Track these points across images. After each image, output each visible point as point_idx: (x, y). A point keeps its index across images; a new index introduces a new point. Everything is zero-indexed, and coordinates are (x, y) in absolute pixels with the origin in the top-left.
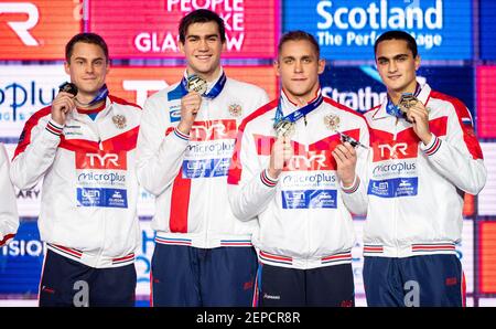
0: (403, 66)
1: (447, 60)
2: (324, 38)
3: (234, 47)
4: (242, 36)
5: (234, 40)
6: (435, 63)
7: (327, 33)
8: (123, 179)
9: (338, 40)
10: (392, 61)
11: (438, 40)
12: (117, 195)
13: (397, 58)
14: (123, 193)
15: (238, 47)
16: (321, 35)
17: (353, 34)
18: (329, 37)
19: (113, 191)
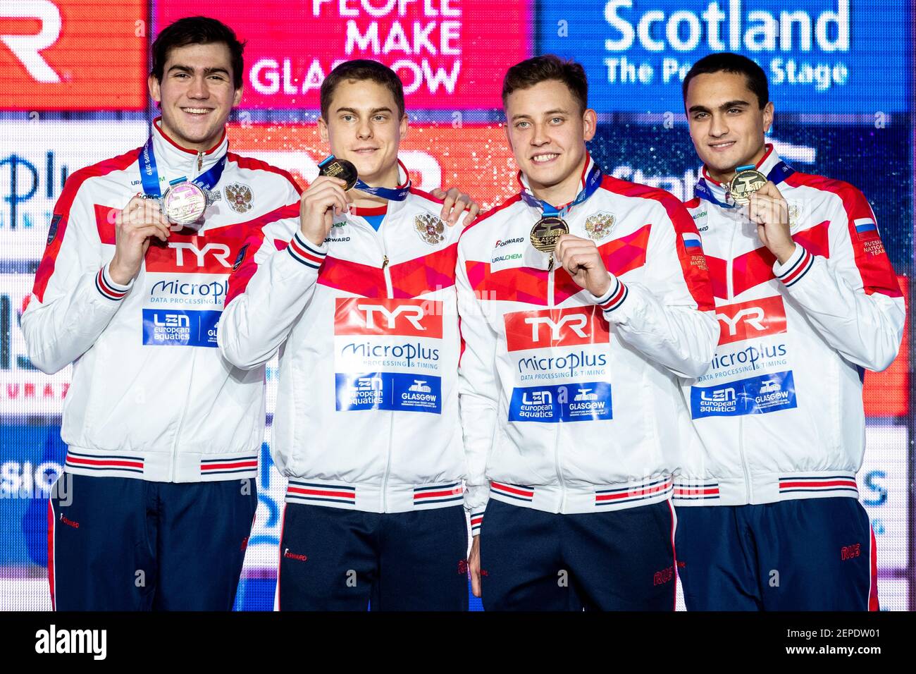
0: (740, 125)
1: (858, 113)
2: (618, 68)
3: (442, 86)
4: (457, 66)
5: (441, 73)
6: (834, 119)
7: (624, 61)
8: (434, 355)
9: (646, 73)
10: (716, 114)
11: (840, 74)
12: (418, 387)
13: (729, 107)
14: (434, 383)
15: (450, 87)
16: (611, 63)
17: (675, 63)
18: (628, 69)
19: (411, 379)
